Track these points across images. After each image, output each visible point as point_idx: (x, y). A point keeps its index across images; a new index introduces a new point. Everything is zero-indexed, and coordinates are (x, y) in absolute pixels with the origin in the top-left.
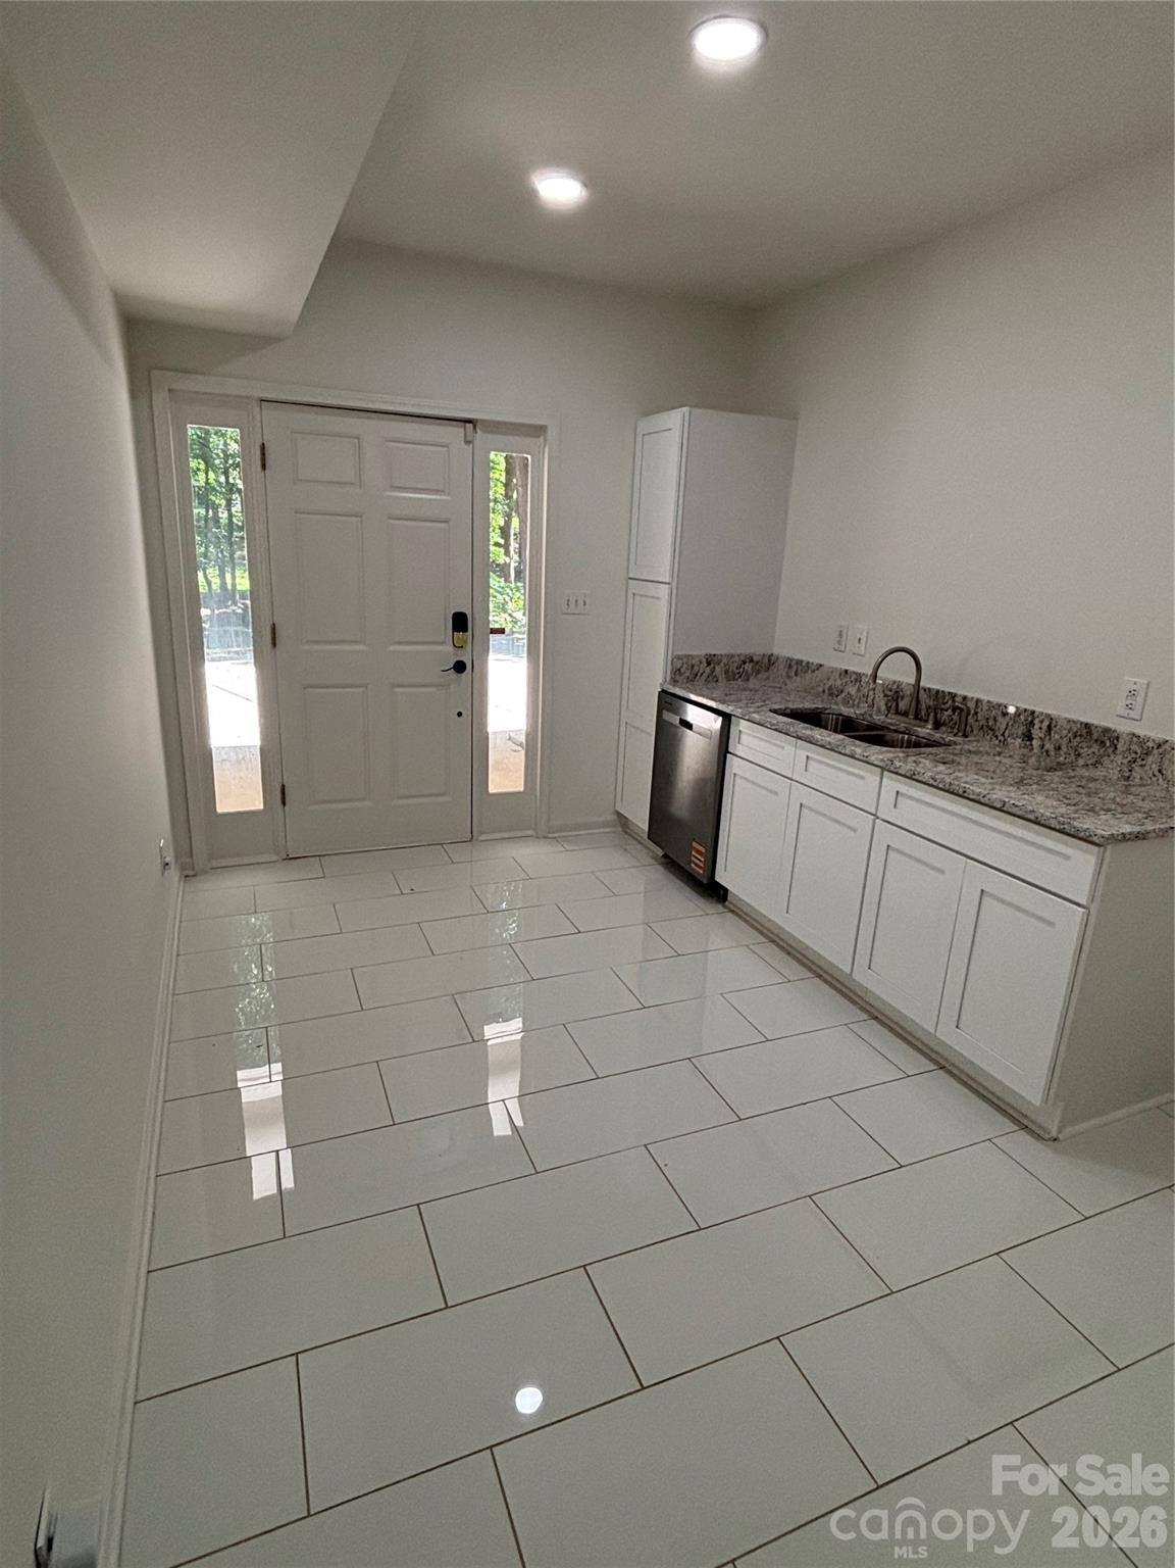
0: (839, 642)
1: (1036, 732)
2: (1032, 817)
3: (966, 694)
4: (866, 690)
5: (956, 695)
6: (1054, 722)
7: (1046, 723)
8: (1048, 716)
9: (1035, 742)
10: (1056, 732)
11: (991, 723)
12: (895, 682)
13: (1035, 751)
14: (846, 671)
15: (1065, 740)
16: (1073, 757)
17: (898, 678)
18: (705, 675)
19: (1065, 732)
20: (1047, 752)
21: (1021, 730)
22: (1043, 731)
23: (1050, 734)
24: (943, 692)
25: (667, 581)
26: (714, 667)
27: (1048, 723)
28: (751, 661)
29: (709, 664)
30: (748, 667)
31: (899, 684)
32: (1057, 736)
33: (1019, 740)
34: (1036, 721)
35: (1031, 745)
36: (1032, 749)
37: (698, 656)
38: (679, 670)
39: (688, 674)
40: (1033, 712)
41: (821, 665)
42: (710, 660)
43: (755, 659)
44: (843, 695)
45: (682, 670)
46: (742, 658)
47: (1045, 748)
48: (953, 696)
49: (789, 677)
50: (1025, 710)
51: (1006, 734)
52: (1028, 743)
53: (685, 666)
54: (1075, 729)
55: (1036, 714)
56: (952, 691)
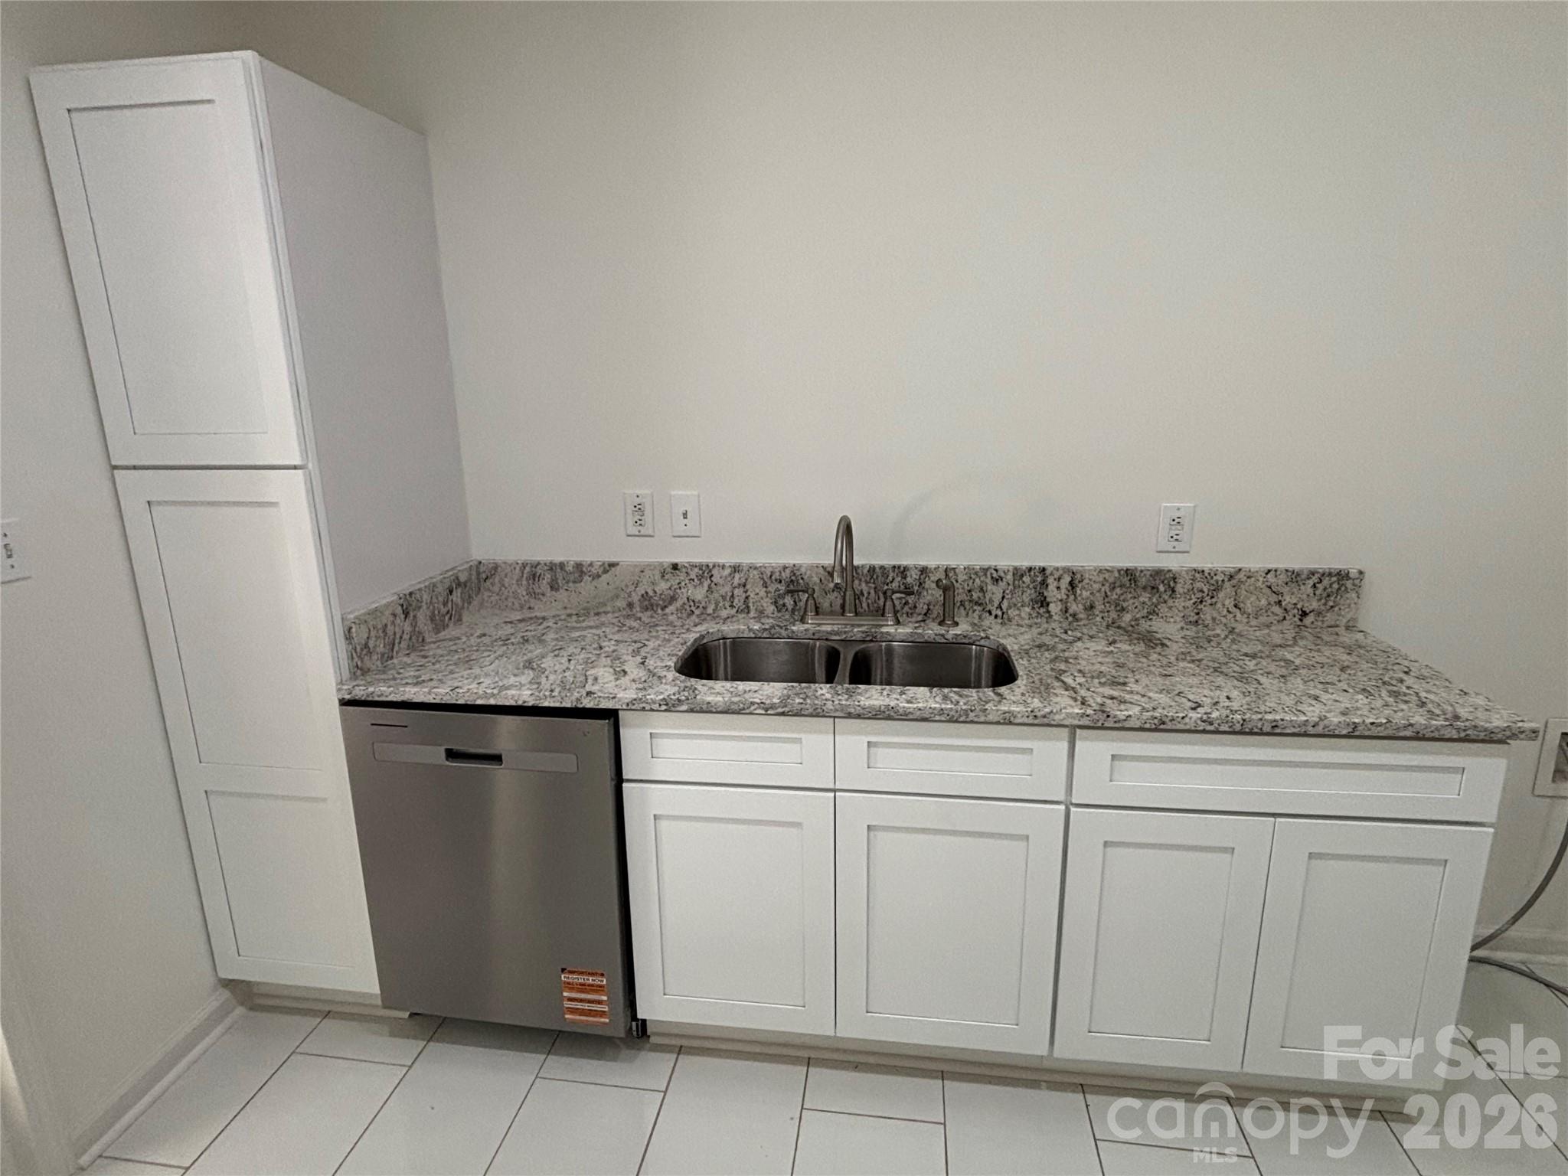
0: (639, 523)
1: (1052, 593)
2: (1408, 733)
3: (923, 563)
4: (728, 588)
5: (906, 569)
6: (1078, 576)
7: (1067, 579)
8: (1067, 570)
9: (1052, 607)
10: (1083, 588)
11: (975, 596)
12: (785, 568)
13: (1056, 617)
14: (675, 567)
15: (1099, 597)
16: (1114, 615)
17: (790, 561)
18: (406, 637)
19: (1096, 586)
20: (1074, 615)
21: (1028, 595)
22: (1063, 591)
23: (1074, 594)
24: (882, 567)
25: (297, 462)
26: (415, 616)
27: (1069, 579)
28: (459, 584)
29: (406, 614)
30: (456, 596)
31: (794, 570)
32: (1085, 594)
33: (1027, 609)
34: (1050, 580)
35: (1048, 612)
36: (1051, 616)
37: (387, 605)
38: (366, 646)
39: (381, 649)
40: (1043, 570)
41: (612, 565)
42: (407, 606)
43: (463, 578)
44: (679, 603)
45: (371, 644)
46: (447, 585)
47: (1071, 611)
48: (903, 571)
49: (533, 594)
50: (1030, 569)
51: (1005, 606)
52: (1042, 610)
53: (373, 633)
54: (1111, 580)
55: (1048, 572)
56: (897, 563)
